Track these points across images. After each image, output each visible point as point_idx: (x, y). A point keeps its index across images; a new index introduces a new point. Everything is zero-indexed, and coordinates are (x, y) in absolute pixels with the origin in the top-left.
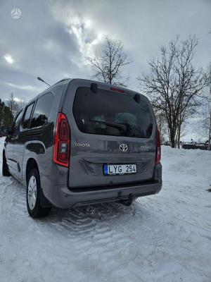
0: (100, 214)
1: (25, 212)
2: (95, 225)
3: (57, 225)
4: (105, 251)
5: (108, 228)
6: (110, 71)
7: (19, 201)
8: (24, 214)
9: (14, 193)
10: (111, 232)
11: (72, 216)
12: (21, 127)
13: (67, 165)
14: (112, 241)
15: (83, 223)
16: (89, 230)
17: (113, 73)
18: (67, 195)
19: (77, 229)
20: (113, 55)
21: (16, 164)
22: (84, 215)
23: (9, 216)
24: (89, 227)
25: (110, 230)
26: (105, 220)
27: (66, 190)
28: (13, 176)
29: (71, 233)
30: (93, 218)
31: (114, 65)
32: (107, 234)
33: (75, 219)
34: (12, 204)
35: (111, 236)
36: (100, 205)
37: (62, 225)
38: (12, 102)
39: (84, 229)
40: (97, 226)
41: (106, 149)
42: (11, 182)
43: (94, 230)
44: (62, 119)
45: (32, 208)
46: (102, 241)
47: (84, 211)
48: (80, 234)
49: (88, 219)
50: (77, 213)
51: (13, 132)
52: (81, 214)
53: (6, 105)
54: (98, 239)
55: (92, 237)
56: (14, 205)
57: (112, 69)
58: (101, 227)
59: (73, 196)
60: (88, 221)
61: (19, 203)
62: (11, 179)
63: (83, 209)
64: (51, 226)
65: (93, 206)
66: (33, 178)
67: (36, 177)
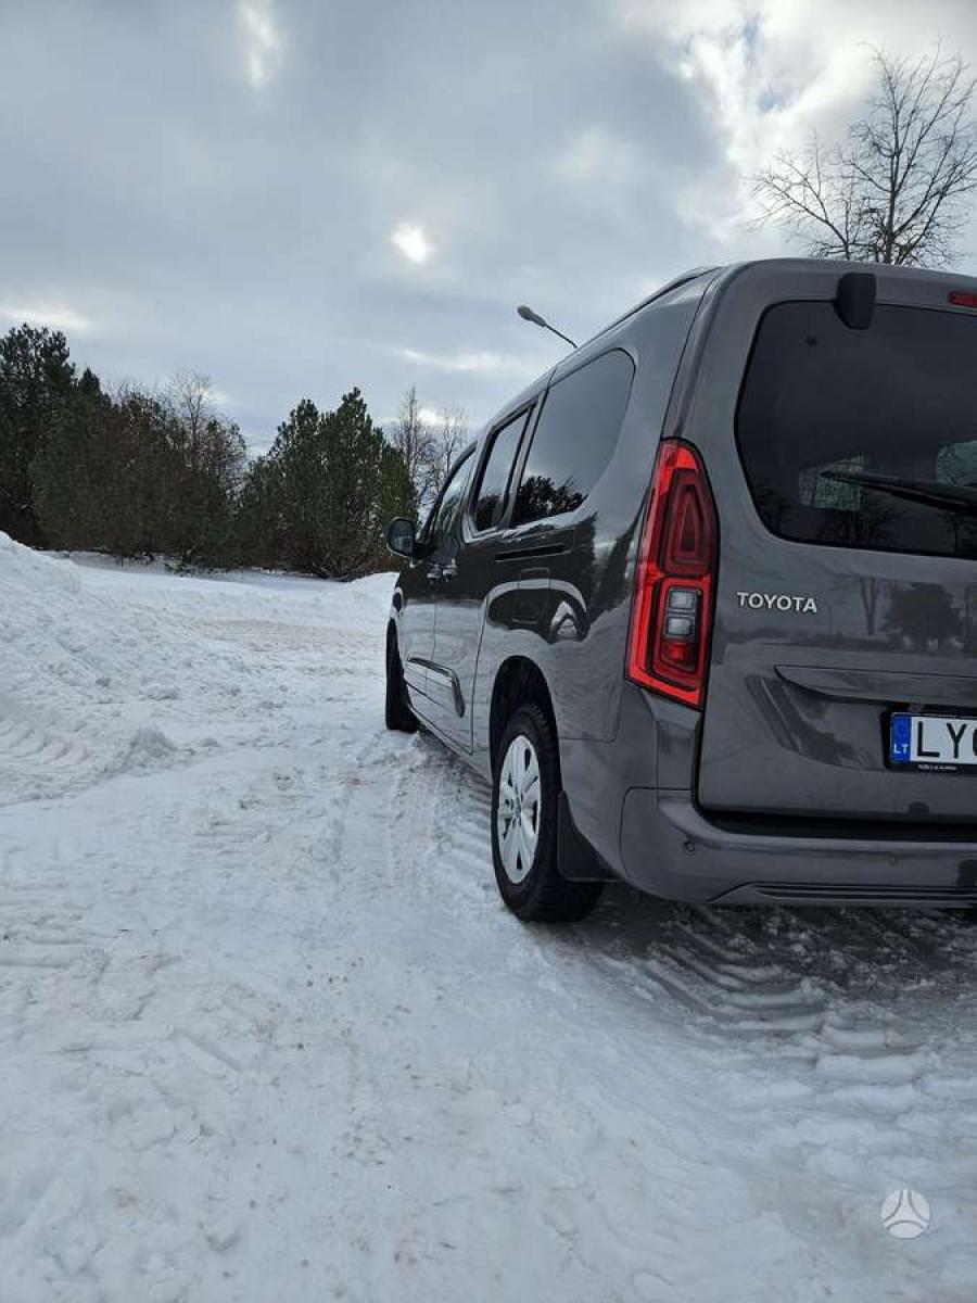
0: (838, 959)
1: (486, 887)
2: (818, 1007)
3: (628, 968)
4: (895, 1151)
5: (892, 1037)
6: (889, 234)
7: (458, 837)
8: (481, 894)
9: (435, 801)
10: (917, 1060)
11: (694, 944)
12: (468, 525)
13: (694, 698)
14: (926, 1109)
15: (753, 986)
16: (791, 1024)
17: (902, 240)
18: (691, 841)
19: (727, 1010)
20: (909, 144)
21: (445, 681)
22: (752, 948)
23: (424, 892)
24: (787, 1011)
25: (905, 1051)
26: (873, 994)
27: (684, 816)
28: (426, 732)
29: (700, 1020)
30: (807, 971)
31: (911, 196)
32: (896, 1065)
33: (716, 960)
34: (433, 846)
35: (916, 1079)
36: (831, 912)
37: (650, 974)
38: (410, 430)
39: (762, 1014)
40: (831, 1017)
41: (879, 636)
42: (420, 757)
43: (818, 1030)
44: (677, 473)
45: (516, 877)
46: (863, 1094)
47: (755, 930)
48: (745, 1036)
49: (776, 970)
50: (720, 936)
51: (433, 549)
52: (738, 940)
53: (390, 439)
54: (849, 1082)
55: (814, 1062)
56: (440, 851)
57: (900, 218)
58: (852, 1024)
59: (716, 846)
60: (778, 980)
61: (461, 846)
62: (418, 745)
63: (751, 919)
64: (602, 971)
65: (798, 911)
66: (520, 746)
67: (538, 744)
